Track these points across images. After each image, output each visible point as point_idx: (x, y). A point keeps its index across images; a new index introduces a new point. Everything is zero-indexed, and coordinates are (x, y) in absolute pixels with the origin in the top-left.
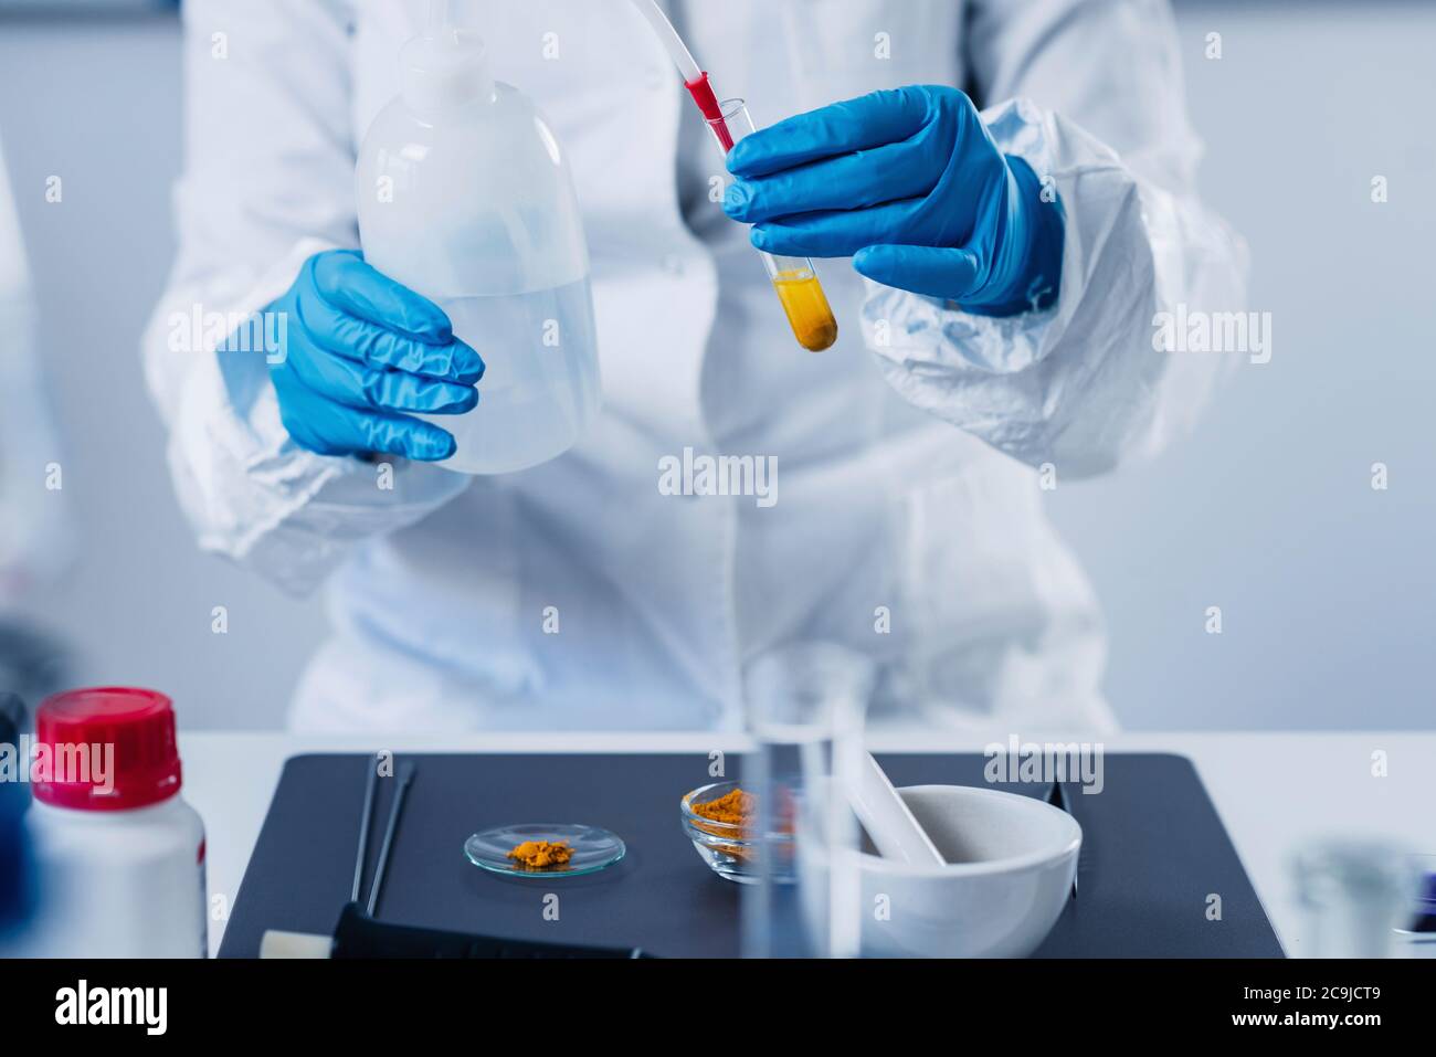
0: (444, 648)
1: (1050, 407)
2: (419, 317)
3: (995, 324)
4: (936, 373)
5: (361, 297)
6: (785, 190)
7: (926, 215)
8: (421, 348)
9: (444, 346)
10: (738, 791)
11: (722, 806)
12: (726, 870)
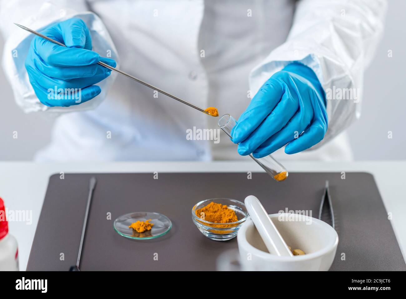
10: (212, 203)
11: (206, 210)
12: (207, 235)
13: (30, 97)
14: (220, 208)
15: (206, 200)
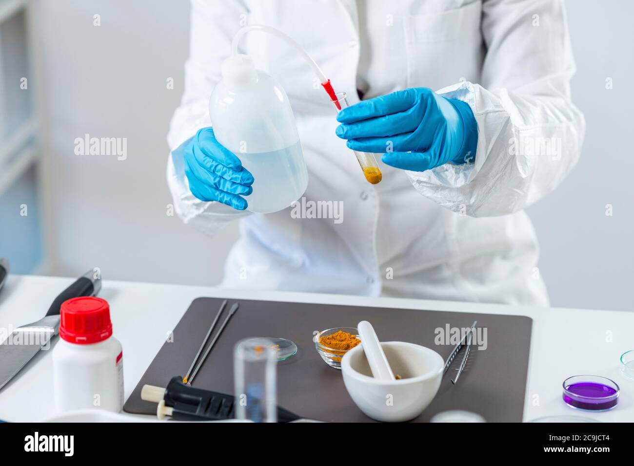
0: (276, 247)
1: (472, 200)
2: (229, 161)
3: (453, 167)
4: (429, 185)
5: (210, 152)
6: (358, 129)
7: (412, 140)
8: (231, 172)
9: (239, 172)
10: (340, 332)
11: (333, 338)
12: (331, 364)
13: (187, 198)
14: (348, 337)
15: (327, 330)
